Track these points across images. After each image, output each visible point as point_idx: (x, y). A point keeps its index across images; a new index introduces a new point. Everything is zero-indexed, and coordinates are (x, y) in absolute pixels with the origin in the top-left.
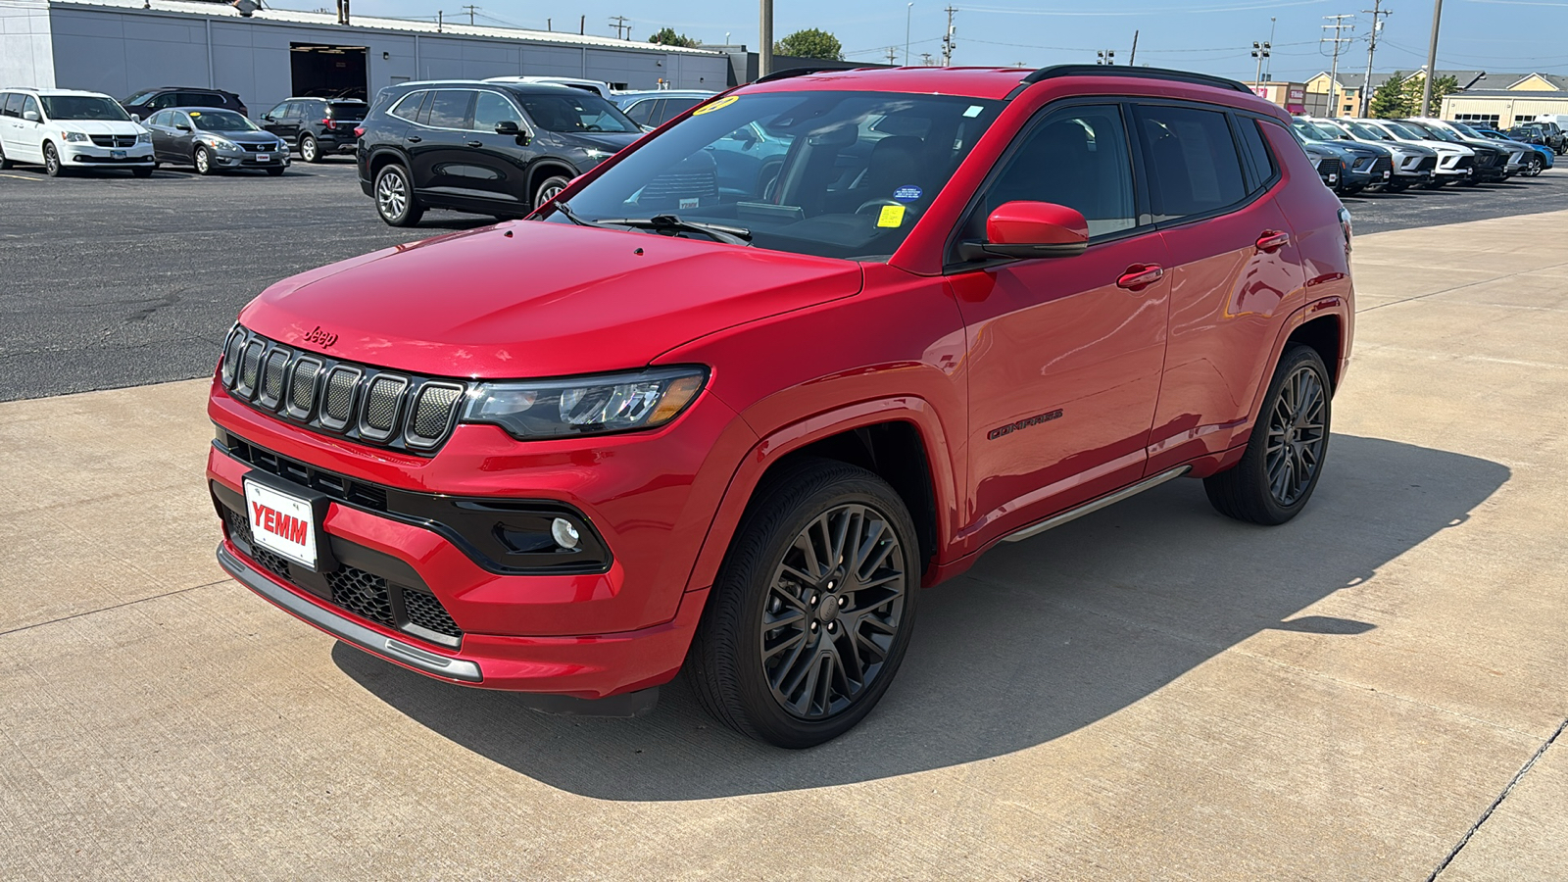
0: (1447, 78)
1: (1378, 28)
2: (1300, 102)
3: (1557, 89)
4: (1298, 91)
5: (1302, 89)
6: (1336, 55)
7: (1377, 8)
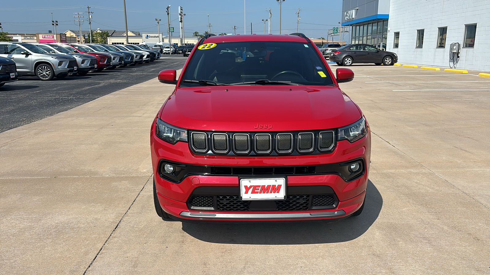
0: (106, 32)
1: (90, 17)
2: (65, 39)
3: (135, 35)
4: (64, 36)
5: (65, 35)
6: (80, 25)
7: (89, 11)
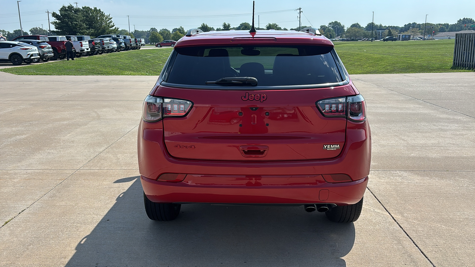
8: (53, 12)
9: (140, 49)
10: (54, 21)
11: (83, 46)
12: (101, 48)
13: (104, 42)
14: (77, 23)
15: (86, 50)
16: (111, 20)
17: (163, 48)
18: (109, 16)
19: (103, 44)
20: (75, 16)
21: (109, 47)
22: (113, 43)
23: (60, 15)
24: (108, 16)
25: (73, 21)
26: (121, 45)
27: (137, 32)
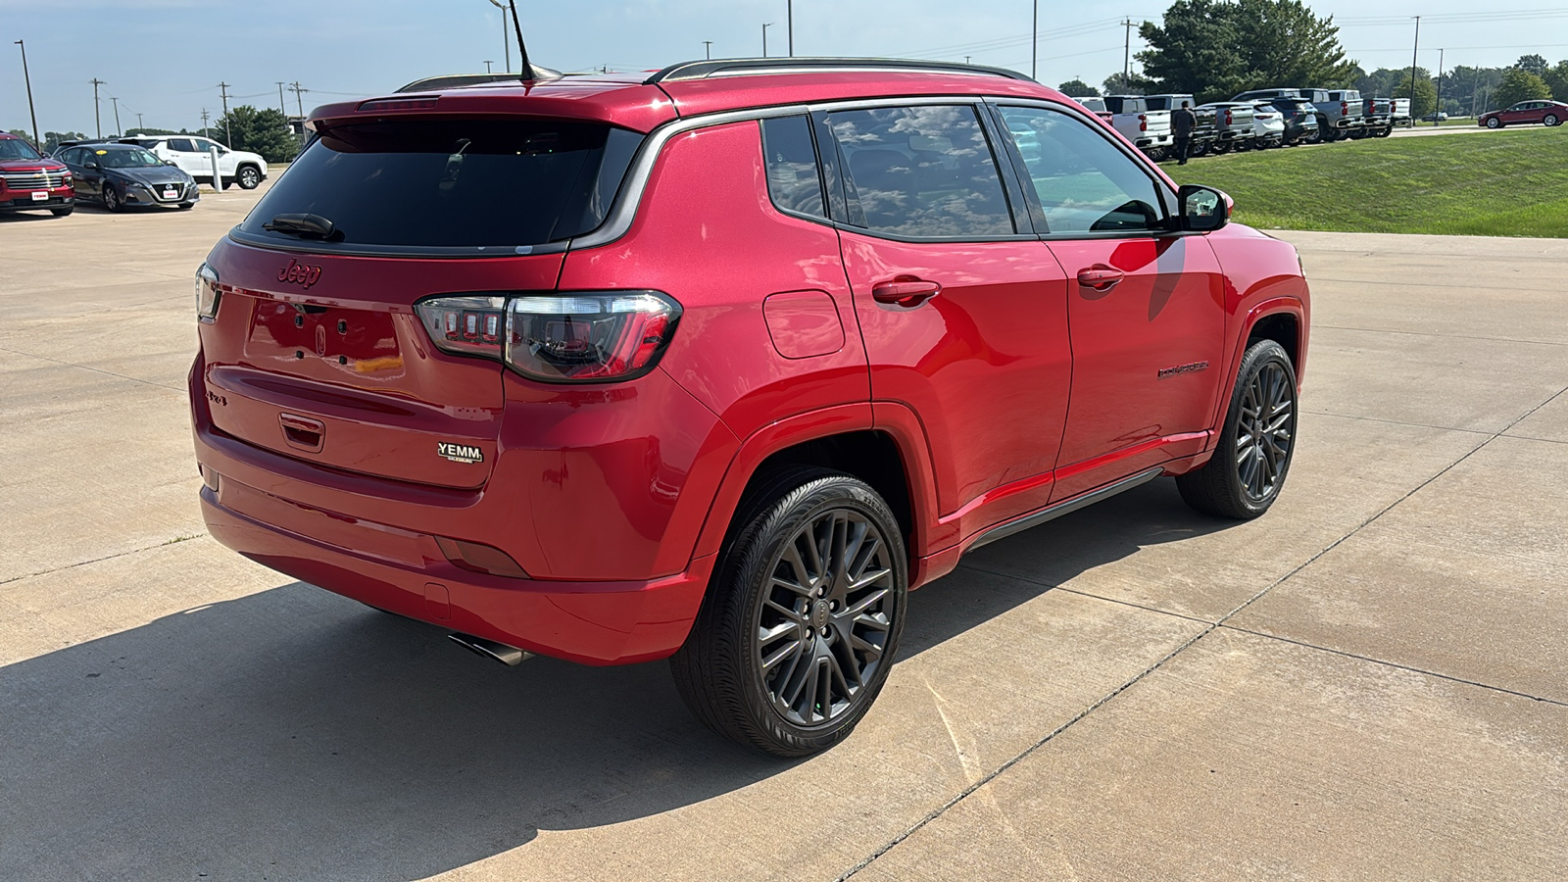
8: (1145, 23)
9: (1389, 136)
10: (1145, 49)
11: (1148, 127)
12: (1215, 134)
13: (1234, 113)
14: (1213, 52)
15: (1155, 142)
16: (1334, 36)
17: (1509, 128)
18: (1329, 22)
19: (1229, 121)
20: (1208, 31)
21: (1248, 131)
22: (1271, 117)
23: (1163, 28)
24: (1323, 23)
25: (1200, 48)
26: (1303, 124)
27: (1462, 74)
